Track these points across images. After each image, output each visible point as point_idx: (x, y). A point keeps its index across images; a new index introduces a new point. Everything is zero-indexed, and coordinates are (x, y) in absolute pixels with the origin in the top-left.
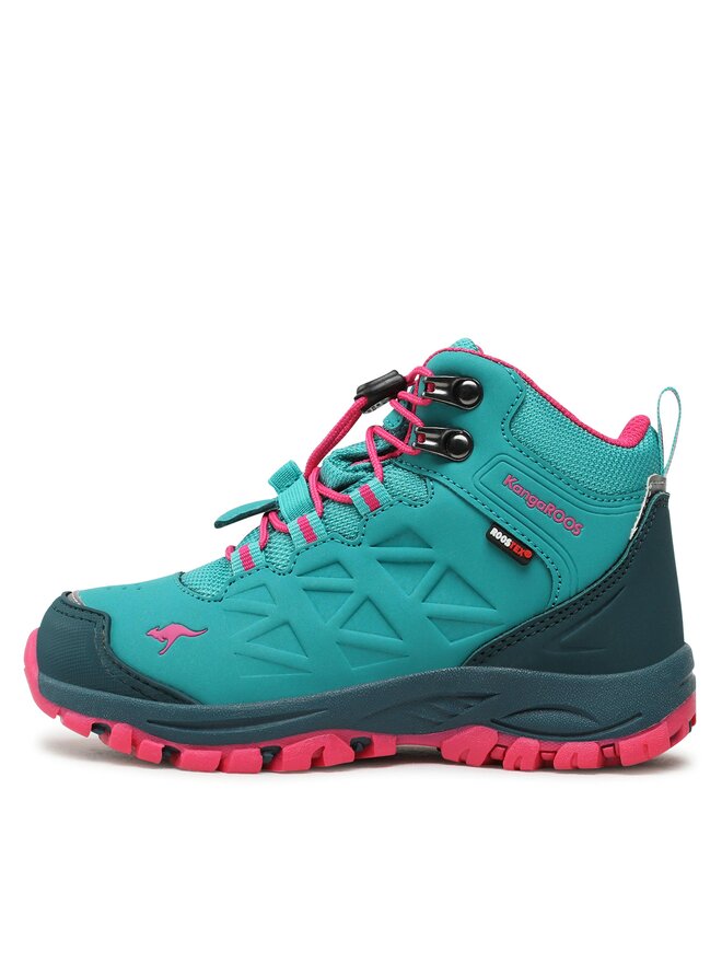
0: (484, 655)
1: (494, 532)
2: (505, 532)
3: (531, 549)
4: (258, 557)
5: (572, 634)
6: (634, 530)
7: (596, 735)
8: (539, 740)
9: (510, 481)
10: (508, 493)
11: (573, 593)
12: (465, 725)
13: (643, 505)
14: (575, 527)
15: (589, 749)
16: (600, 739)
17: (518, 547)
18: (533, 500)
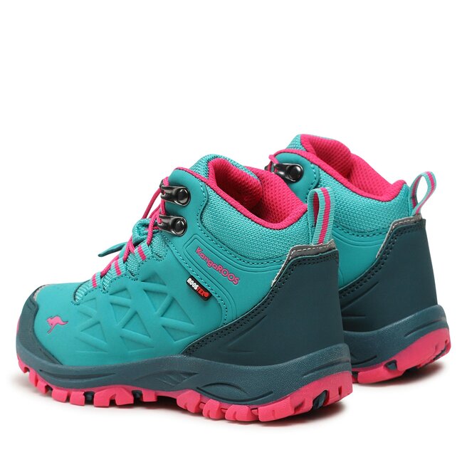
0: (190, 350)
1: (190, 281)
2: (196, 281)
3: (209, 292)
4: (99, 281)
5: (234, 342)
6: (274, 281)
7: (248, 403)
8: (220, 401)
9: (199, 250)
10: (198, 258)
11: (234, 318)
12: (185, 389)
13: (283, 266)
14: (235, 279)
15: (243, 410)
16: (249, 404)
17: (202, 290)
18: (210, 262)
